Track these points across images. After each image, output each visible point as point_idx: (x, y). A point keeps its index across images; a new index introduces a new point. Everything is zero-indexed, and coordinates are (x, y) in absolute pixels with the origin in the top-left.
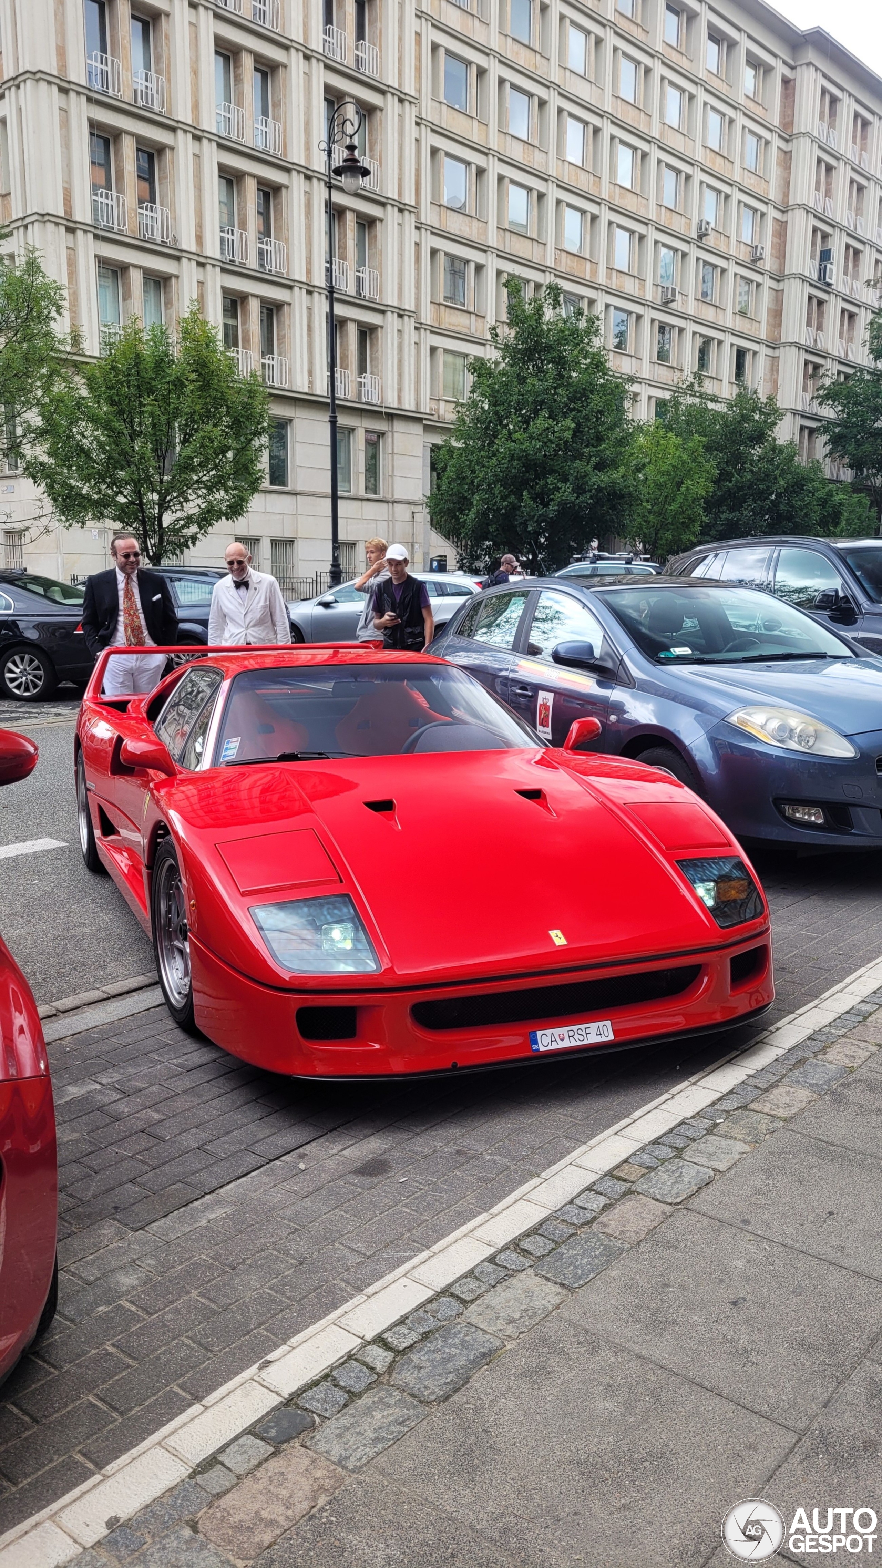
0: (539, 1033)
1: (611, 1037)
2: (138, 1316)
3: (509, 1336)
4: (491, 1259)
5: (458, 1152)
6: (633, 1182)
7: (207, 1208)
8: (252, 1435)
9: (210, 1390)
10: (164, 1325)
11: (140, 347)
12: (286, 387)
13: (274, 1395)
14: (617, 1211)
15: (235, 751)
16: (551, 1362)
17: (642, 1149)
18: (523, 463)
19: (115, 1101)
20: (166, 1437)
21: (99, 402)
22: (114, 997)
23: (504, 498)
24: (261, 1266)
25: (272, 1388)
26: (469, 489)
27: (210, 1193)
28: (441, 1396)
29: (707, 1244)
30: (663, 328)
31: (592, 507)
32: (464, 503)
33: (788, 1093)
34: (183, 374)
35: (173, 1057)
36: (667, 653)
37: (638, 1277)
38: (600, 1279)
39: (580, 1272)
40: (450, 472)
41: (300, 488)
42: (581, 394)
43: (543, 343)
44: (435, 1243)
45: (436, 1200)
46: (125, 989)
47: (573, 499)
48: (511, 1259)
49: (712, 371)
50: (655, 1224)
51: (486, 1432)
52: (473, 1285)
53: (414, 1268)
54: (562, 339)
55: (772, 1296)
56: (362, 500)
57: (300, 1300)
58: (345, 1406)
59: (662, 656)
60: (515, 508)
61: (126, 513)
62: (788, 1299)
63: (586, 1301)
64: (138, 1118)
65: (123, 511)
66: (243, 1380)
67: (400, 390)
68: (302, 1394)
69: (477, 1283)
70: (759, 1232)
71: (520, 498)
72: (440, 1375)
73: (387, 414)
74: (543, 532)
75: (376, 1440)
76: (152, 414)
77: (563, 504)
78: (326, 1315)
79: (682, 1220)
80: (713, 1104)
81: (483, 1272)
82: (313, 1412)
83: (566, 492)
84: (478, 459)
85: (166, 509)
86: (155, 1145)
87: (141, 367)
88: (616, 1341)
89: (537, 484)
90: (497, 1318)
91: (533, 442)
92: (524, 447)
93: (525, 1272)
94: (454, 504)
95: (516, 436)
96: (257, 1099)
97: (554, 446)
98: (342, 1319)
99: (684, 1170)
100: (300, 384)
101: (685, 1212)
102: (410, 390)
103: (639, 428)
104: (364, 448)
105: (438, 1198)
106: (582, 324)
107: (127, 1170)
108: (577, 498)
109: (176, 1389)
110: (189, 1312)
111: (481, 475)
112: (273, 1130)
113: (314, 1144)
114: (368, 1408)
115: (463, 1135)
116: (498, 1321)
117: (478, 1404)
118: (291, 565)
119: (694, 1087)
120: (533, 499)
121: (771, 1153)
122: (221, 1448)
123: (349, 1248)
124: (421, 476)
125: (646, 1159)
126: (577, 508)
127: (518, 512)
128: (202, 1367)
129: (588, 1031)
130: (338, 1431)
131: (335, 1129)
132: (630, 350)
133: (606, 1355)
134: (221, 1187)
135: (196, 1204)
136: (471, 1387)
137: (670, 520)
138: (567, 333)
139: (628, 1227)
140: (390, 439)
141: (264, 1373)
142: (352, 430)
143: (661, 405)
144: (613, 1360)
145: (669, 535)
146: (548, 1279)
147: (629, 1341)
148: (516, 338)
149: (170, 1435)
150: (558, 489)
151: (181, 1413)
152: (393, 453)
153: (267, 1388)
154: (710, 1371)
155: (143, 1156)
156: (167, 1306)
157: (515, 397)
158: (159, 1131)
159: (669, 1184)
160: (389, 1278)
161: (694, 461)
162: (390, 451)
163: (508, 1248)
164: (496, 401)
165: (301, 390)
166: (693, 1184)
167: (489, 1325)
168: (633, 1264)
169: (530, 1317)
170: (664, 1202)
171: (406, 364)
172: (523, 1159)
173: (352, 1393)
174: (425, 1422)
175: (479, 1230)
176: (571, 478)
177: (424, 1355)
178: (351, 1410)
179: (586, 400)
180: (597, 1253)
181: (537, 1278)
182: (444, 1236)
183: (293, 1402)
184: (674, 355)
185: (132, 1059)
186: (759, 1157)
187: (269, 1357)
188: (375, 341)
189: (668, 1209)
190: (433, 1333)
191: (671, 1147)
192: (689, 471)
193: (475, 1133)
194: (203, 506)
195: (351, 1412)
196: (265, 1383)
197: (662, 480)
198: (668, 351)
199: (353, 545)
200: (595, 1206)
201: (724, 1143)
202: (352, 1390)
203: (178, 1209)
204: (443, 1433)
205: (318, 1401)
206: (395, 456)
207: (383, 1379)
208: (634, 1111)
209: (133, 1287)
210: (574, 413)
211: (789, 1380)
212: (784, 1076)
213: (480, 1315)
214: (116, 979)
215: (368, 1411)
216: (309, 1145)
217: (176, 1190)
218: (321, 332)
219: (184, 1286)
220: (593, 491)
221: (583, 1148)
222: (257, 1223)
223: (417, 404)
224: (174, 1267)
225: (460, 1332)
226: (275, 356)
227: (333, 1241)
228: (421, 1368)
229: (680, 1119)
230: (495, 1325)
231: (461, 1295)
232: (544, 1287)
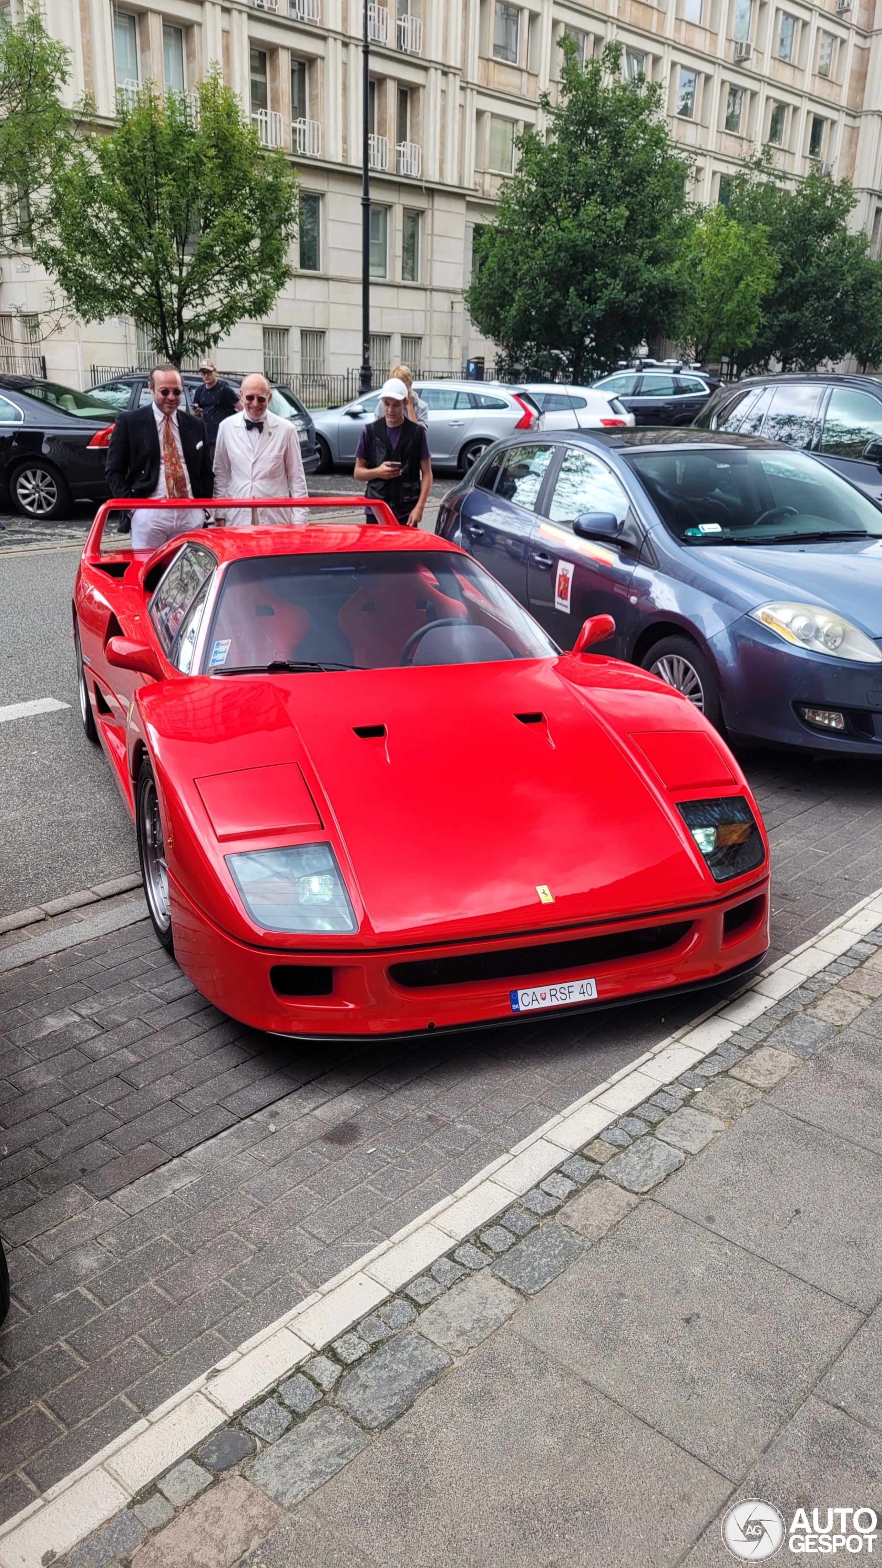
0: (520, 993)
1: (595, 996)
2: (94, 1305)
3: (458, 1352)
4: (450, 1255)
5: (430, 1117)
6: (602, 1164)
7: (174, 1175)
8: (194, 1460)
9: (158, 1401)
10: (119, 1320)
11: (155, 117)
12: (318, 155)
13: (219, 1411)
14: (581, 1200)
15: (225, 655)
16: (498, 1386)
17: (616, 1123)
18: (570, 255)
19: (93, 1038)
20: (109, 1457)
21: (113, 180)
22: (104, 899)
23: (547, 296)
24: (221, 1251)
25: (218, 1403)
26: (511, 282)
27: (178, 1157)
28: (384, 1423)
29: (668, 1245)
30: (734, 91)
31: (643, 306)
32: (505, 299)
33: (771, 1056)
34: (202, 150)
35: (154, 984)
36: (695, 531)
37: (594, 1284)
38: (557, 1284)
39: (537, 1275)
40: (491, 263)
41: (332, 273)
42: (636, 178)
43: (598, 114)
44: (397, 1231)
45: (402, 1177)
46: (116, 890)
47: (622, 297)
48: (470, 1254)
49: (785, 143)
50: (618, 1218)
51: (423, 1467)
52: (429, 1285)
53: (372, 1261)
54: (620, 111)
55: (727, 1313)
56: (398, 287)
57: (255, 1296)
58: (288, 1429)
59: (690, 534)
60: (559, 306)
61: (143, 308)
62: (742, 1318)
63: (539, 1311)
64: (114, 1060)
65: (140, 305)
66: (190, 1392)
67: (442, 161)
68: (247, 1412)
69: (433, 1284)
70: (722, 1233)
71: (566, 294)
72: (385, 1397)
73: (427, 189)
74: (589, 334)
75: (315, 1474)
76: (170, 195)
77: (611, 303)
78: (279, 1316)
79: (647, 1214)
80: (694, 1067)
81: (440, 1269)
82: (255, 1435)
83: (615, 290)
84: (522, 248)
85: (186, 302)
86: (128, 1094)
87: (158, 140)
88: (565, 1362)
89: (584, 279)
90: (449, 1329)
91: (583, 231)
92: (572, 237)
93: (482, 1272)
94: (495, 299)
95: (565, 223)
96: (234, 1041)
97: (605, 236)
98: (294, 1322)
99: (654, 1152)
100: (334, 153)
101: (650, 1203)
102: (453, 162)
103: (699, 213)
104: (401, 228)
105: (404, 1174)
106: (643, 93)
107: (98, 1124)
108: (627, 296)
109: (124, 1399)
110: (144, 1305)
111: (526, 267)
112: (247, 1082)
113: (286, 1100)
114: (310, 1434)
115: (437, 1097)
116: (449, 1333)
117: (419, 1434)
118: (322, 359)
119: (677, 1045)
120: (580, 296)
121: (746, 1133)
122: (162, 1473)
123: (310, 1233)
124: (461, 261)
125: (619, 1136)
126: (625, 307)
127: (562, 311)
128: (151, 1373)
129: (571, 989)
130: (277, 1461)
131: (309, 1082)
132: (696, 116)
133: (552, 1378)
134: (190, 1149)
135: (164, 1169)
136: (414, 1413)
137: (725, 321)
138: (624, 103)
139: (591, 1221)
140: (429, 218)
141: (211, 1386)
142: (388, 207)
143: (726, 183)
144: (558, 1385)
145: (722, 338)
146: (504, 1282)
147: (577, 1362)
148: (568, 107)
149: (113, 1455)
150: (606, 285)
151: (125, 1429)
152: (432, 234)
153: (213, 1403)
154: (654, 1403)
155: (115, 1107)
156: (124, 1296)
157: (566, 178)
158: (133, 1077)
159: (638, 1168)
160: (346, 1273)
161: (756, 253)
162: (430, 232)
163: (468, 1241)
164: (545, 182)
165: (335, 160)
166: (662, 1169)
167: (440, 1337)
168: (591, 1267)
169: (482, 1329)
170: (630, 1191)
171: (450, 131)
172: (494, 1129)
173: (297, 1414)
174: (364, 1454)
175: (441, 1216)
176: (621, 274)
177: (371, 1372)
178: (292, 1435)
179: (642, 182)
180: (557, 1252)
181: (493, 1280)
182: (406, 1223)
183: (237, 1421)
184: (744, 123)
185: (113, 986)
186: (732, 1137)
187: (218, 1366)
188: (416, 103)
189: (634, 1199)
190: (383, 1344)
191: (645, 1121)
192: (749, 265)
193: (449, 1094)
194: (225, 301)
195: (292, 1437)
196: (211, 1397)
197: (719, 275)
198: (738, 116)
199: (387, 337)
200: (561, 1192)
201: (700, 1118)
202: (297, 1410)
203: (144, 1175)
204: (381, 1467)
205: (261, 1421)
206: (435, 238)
207: (329, 1397)
208: (613, 1074)
209: (92, 1271)
210: (628, 199)
211: (732, 1417)
212: (770, 1034)
213: (432, 1323)
214: (108, 877)
215: (310, 1437)
216: (281, 1102)
217: (144, 1151)
218: (357, 91)
219: (142, 1273)
220: (644, 289)
221: (557, 1118)
222: (221, 1196)
223: (460, 177)
224: (134, 1248)
225: (409, 1344)
226: (307, 120)
227: (295, 1224)
228: (367, 1387)
229: (658, 1085)
230: (446, 1338)
231: (415, 1298)
232: (499, 1292)
